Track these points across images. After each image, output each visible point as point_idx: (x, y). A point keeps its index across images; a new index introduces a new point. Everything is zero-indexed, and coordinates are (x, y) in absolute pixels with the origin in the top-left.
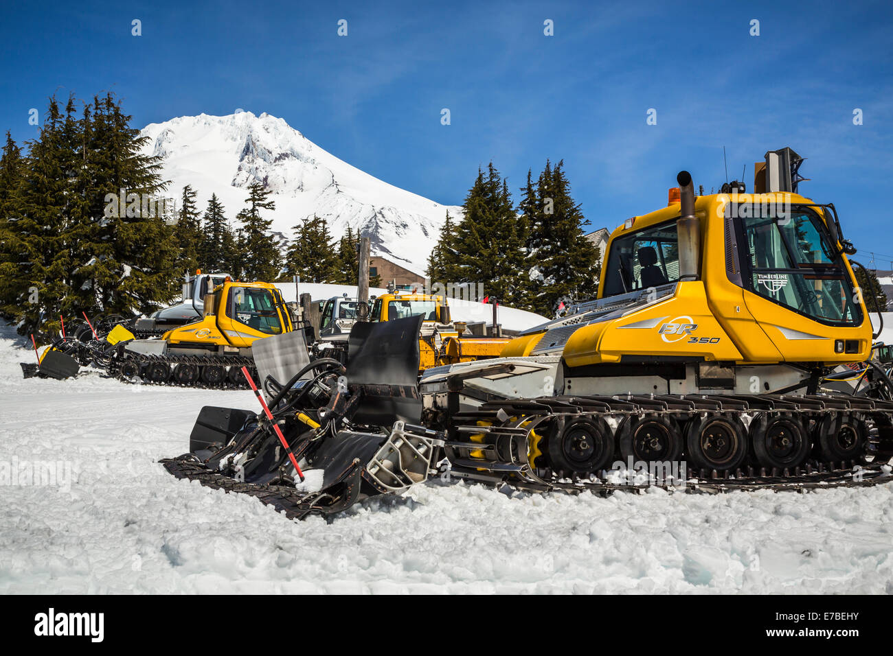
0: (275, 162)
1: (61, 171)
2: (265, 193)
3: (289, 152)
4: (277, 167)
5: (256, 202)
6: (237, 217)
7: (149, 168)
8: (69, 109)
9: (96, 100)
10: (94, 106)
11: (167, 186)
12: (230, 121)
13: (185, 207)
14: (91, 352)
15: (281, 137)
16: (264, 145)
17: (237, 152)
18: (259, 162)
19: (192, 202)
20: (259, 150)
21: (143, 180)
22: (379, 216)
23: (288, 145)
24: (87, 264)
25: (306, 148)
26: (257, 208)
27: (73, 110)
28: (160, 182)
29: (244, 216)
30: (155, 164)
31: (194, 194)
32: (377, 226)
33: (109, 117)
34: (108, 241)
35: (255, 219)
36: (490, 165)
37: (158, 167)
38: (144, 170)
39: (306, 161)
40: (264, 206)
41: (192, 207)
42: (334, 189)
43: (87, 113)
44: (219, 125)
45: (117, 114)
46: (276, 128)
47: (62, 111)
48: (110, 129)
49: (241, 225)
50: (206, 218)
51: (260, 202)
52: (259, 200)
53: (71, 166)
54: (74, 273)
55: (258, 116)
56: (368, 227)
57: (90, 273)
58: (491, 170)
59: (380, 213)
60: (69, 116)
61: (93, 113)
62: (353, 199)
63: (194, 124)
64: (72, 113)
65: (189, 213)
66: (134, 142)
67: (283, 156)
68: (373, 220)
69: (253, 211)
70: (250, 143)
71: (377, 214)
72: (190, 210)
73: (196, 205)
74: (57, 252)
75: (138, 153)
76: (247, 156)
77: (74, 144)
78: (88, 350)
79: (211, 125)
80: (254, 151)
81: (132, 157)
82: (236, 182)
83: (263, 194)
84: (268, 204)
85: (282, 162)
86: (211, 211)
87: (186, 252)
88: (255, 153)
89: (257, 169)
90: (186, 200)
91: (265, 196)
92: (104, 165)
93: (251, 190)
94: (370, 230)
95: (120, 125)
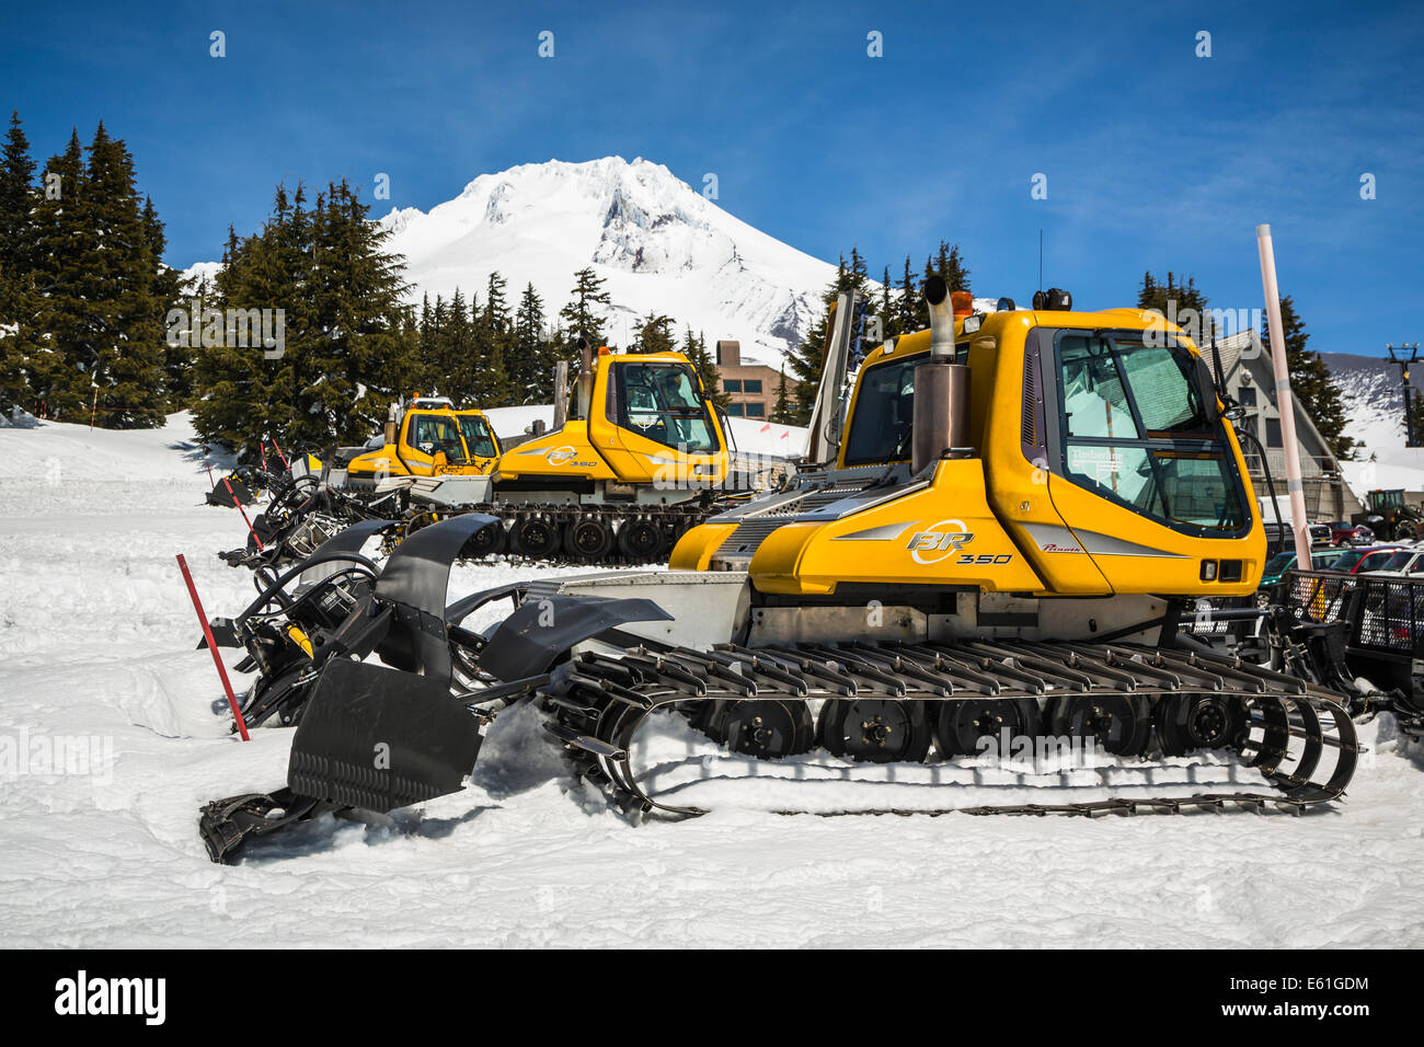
0: (653, 227)
1: (286, 274)
2: (598, 282)
3: (673, 213)
4: (657, 235)
5: (586, 294)
6: (561, 314)
7: (391, 268)
8: (299, 199)
9: (332, 187)
10: (329, 194)
11: (411, 289)
12: (591, 169)
13: (492, 301)
14: (270, 481)
15: (661, 192)
16: (638, 204)
17: (600, 214)
18: (631, 228)
19: (500, 295)
20: (631, 211)
21: (382, 284)
22: (800, 305)
23: (673, 203)
24: (315, 384)
25: (696, 207)
26: (587, 301)
27: (303, 200)
28: (403, 285)
29: (569, 312)
30: (396, 263)
31: (503, 283)
32: (796, 319)
33: (344, 209)
34: (339, 357)
35: (583, 317)
36: (854, 252)
37: (401, 267)
38: (383, 272)
39: (697, 226)
40: (596, 298)
41: (500, 301)
42: (736, 266)
43: (320, 202)
44: (576, 177)
45: (354, 204)
46: (654, 179)
47: (291, 201)
48: (345, 222)
49: (566, 324)
50: (520, 315)
51: (590, 293)
52: (589, 290)
53: (300, 267)
54: (302, 393)
55: (629, 161)
56: (783, 320)
57: (318, 394)
58: (855, 258)
59: (801, 300)
60: (299, 208)
61: (327, 202)
62: (763, 280)
63: (541, 174)
64: (302, 204)
65: (497, 309)
66: (375, 237)
67: (664, 219)
68: (791, 310)
69: (581, 305)
70: (619, 201)
71: (797, 302)
72: (498, 304)
73: (505, 298)
74: (281, 369)
75: (378, 250)
76: (614, 220)
77: (303, 242)
78: (267, 479)
79: (565, 175)
80: (624, 213)
81: (370, 255)
82: (599, 256)
83: (594, 284)
84: (602, 297)
85: (662, 227)
86: (525, 306)
87: (489, 361)
88: (625, 214)
89: (627, 237)
90: (493, 292)
91: (597, 285)
92: (337, 266)
93: (579, 278)
94: (787, 324)
95: (357, 218)
